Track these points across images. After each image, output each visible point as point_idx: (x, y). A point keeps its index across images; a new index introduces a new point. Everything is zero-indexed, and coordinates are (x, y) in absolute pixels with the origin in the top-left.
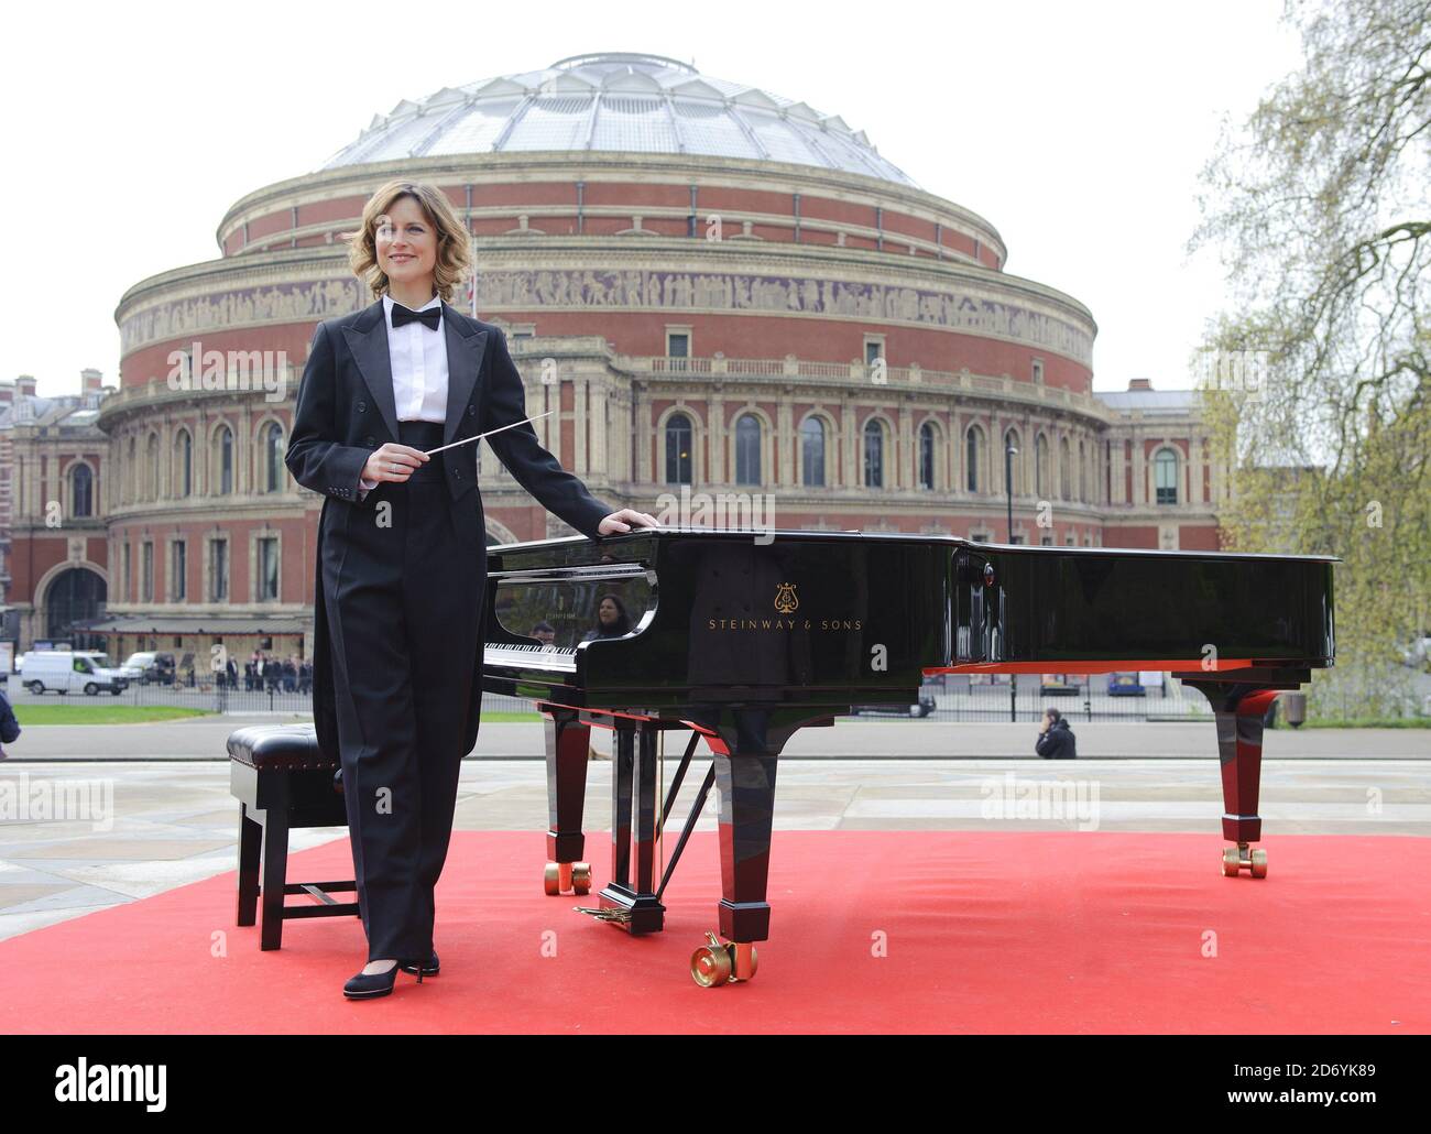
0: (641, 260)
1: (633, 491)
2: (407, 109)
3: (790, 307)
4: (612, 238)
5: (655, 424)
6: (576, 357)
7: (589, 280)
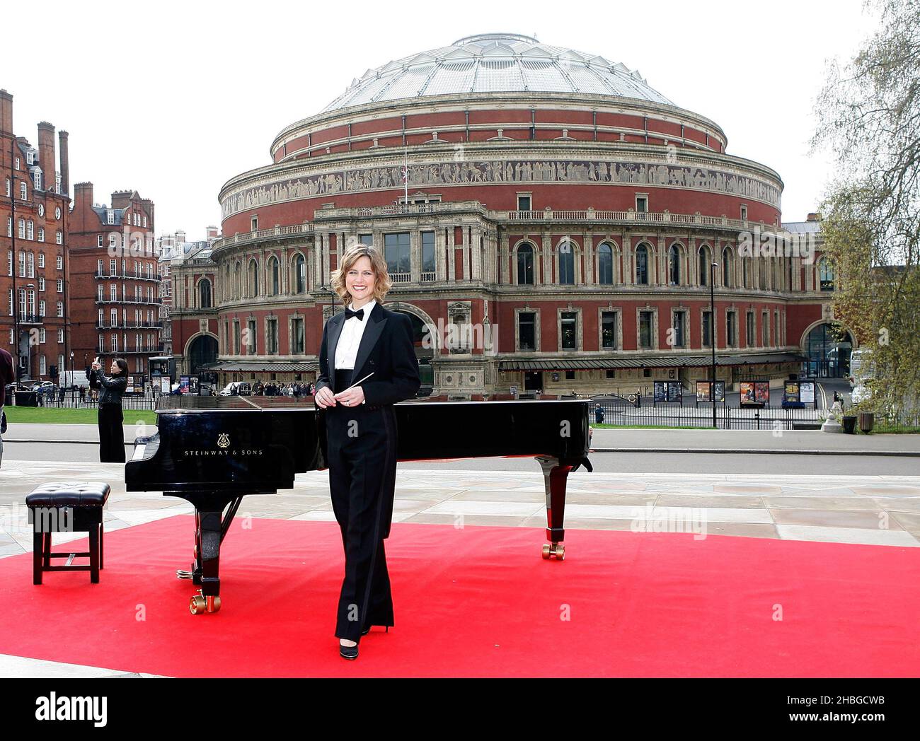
0: (502, 154)
1: (498, 289)
2: (371, 74)
3: (590, 179)
4: (484, 143)
5: (511, 250)
6: (463, 213)
7: (472, 168)
